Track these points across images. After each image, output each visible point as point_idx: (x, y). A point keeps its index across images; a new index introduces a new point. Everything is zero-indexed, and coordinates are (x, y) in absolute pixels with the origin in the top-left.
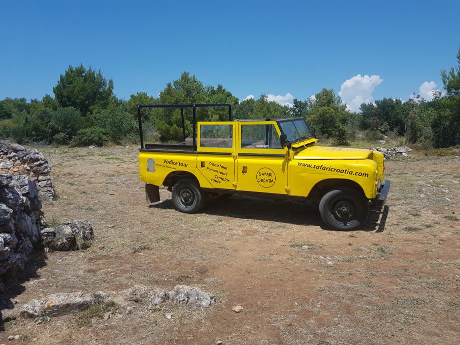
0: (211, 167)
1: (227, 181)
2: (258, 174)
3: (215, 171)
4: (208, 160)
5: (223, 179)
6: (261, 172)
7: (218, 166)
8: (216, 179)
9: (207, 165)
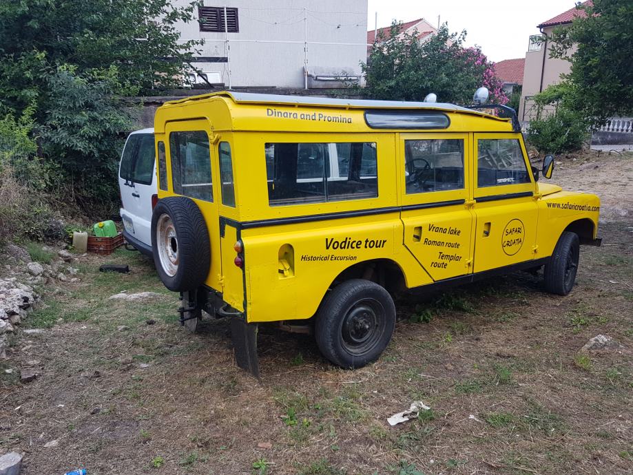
0: (433, 236)
1: (458, 258)
2: (505, 233)
3: (439, 244)
4: (429, 222)
5: (451, 258)
6: (509, 228)
7: (444, 231)
8: (440, 261)
9: (425, 234)
